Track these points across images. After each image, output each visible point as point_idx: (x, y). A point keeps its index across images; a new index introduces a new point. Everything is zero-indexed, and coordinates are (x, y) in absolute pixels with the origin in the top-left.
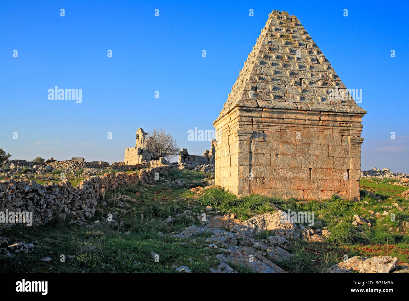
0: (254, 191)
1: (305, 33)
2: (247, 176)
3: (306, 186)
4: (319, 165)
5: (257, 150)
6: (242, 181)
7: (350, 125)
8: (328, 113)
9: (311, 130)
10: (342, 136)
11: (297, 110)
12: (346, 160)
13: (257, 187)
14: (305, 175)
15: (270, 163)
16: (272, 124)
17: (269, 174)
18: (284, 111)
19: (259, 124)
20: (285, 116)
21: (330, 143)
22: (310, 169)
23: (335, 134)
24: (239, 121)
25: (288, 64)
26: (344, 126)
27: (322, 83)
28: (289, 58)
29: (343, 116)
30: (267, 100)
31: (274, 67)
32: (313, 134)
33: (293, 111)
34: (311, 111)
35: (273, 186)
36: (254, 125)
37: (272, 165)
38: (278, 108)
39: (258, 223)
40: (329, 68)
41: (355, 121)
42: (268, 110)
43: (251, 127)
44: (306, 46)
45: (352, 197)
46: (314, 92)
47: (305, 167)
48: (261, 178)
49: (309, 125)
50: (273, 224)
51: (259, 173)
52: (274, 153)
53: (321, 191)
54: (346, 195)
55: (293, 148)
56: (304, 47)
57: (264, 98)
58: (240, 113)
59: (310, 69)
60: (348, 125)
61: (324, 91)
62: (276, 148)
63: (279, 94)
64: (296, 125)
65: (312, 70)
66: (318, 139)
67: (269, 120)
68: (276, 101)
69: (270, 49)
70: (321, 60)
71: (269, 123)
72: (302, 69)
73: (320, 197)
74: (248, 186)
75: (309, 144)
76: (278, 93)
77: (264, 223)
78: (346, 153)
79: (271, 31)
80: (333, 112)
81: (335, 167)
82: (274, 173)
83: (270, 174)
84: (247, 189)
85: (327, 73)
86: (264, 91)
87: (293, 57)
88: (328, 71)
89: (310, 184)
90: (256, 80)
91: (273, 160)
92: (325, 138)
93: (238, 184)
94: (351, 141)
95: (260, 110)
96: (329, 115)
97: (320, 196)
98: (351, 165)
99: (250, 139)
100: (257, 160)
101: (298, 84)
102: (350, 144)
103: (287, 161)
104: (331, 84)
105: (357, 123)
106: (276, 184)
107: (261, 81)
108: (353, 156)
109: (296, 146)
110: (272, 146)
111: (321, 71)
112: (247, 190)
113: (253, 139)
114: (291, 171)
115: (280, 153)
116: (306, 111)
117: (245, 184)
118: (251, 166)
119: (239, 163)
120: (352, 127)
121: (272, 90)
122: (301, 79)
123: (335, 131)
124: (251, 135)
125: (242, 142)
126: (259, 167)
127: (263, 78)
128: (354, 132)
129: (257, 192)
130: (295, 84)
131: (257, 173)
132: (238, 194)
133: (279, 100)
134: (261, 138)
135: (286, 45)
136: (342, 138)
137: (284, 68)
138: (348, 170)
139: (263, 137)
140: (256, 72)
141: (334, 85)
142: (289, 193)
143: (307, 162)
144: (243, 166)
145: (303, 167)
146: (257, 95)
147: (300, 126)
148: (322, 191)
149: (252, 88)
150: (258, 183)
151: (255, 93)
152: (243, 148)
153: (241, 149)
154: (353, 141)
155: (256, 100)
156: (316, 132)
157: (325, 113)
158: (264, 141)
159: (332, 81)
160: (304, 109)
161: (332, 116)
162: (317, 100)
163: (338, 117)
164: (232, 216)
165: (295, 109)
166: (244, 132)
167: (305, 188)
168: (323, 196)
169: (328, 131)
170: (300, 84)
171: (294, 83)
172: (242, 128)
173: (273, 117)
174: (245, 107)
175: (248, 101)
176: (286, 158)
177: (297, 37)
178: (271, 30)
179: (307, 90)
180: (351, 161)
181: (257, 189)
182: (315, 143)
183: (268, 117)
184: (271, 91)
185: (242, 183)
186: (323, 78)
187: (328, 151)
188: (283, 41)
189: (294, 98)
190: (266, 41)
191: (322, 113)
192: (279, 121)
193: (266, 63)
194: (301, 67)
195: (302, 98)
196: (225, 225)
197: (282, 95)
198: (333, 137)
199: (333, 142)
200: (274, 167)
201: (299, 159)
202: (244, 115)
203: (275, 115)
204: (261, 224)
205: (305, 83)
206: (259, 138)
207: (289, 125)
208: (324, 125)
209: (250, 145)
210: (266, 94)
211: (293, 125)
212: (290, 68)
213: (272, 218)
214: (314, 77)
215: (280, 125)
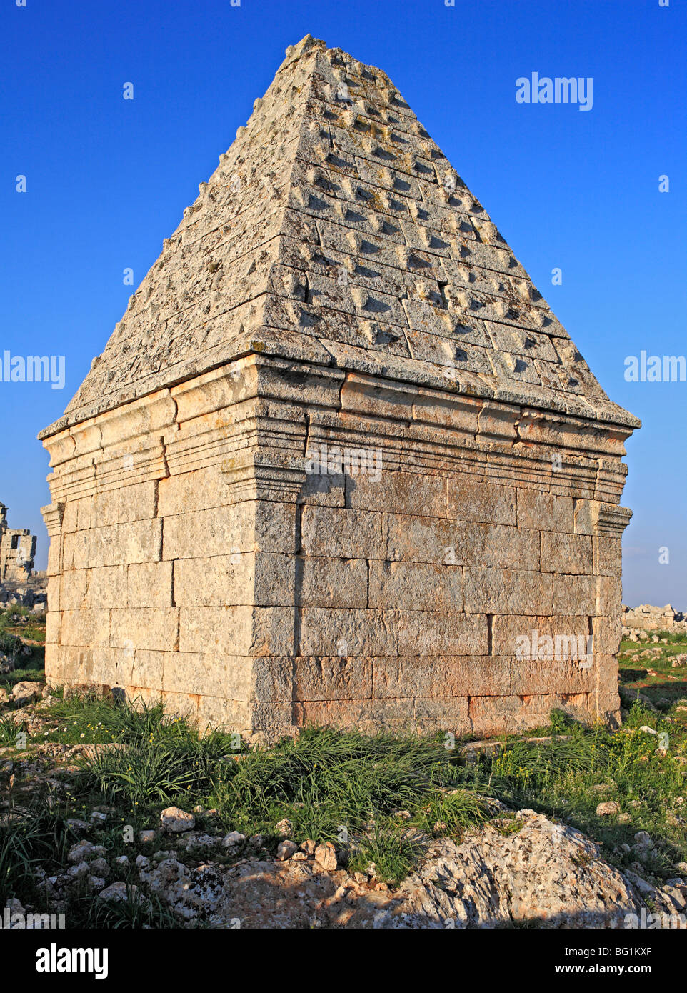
0: (310, 714)
1: (424, 134)
2: (285, 653)
3: (477, 683)
4: (514, 603)
5: (322, 542)
6: (269, 674)
7: (598, 464)
8: (542, 416)
9: (494, 472)
10: (575, 499)
11: (454, 392)
12: (585, 585)
13: (321, 697)
14: (474, 643)
15: (365, 597)
16: (372, 440)
17: (361, 640)
18: (416, 392)
19: (332, 434)
20: (414, 412)
21: (543, 524)
22: (489, 616)
23: (557, 490)
24: (260, 418)
25: (393, 222)
26: (582, 465)
27: (507, 308)
28: (394, 205)
29: (580, 431)
30: (354, 343)
31: (353, 224)
32: (498, 488)
33: (444, 396)
34: (499, 401)
35: (376, 687)
36: (313, 437)
37: (373, 604)
38: (399, 377)
39: (468, 889)
40: (513, 263)
41: (609, 451)
42: (363, 381)
43: (302, 444)
44: (435, 176)
45: (603, 712)
46: (488, 337)
47: (474, 611)
48: (334, 659)
49: (486, 453)
50: (541, 887)
51: (328, 638)
52: (377, 556)
53: (519, 699)
54: (586, 709)
55: (437, 536)
56: (430, 177)
57: (340, 335)
58: (262, 382)
59: (462, 255)
60: (591, 463)
61: (517, 337)
62: (386, 538)
63: (387, 327)
64: (449, 452)
65: (468, 259)
66: (512, 506)
67: (365, 423)
68: (380, 351)
69: (330, 159)
70: (487, 233)
71: (365, 433)
72: (437, 251)
73: (520, 722)
74: (290, 694)
75: (486, 525)
76: (385, 321)
77: (492, 881)
78: (585, 561)
79: (323, 99)
80: (556, 413)
81: (558, 610)
82: (379, 634)
83: (364, 640)
84: (287, 706)
85: (511, 279)
86: (338, 306)
87: (404, 203)
88: (510, 271)
89: (488, 675)
90: (303, 260)
91: (375, 583)
92: (531, 505)
93: (254, 686)
94: (601, 518)
95: (335, 380)
96: (542, 423)
97: (518, 718)
98: (598, 601)
99: (299, 496)
100: (320, 583)
101: (438, 303)
102: (595, 527)
103: (421, 589)
104: (527, 315)
105: (611, 458)
106: (385, 680)
107: (320, 267)
108: (604, 572)
109: (446, 528)
110: (373, 526)
111: (493, 267)
112: (287, 711)
113: (308, 495)
114: (433, 625)
115: (397, 556)
116: (482, 398)
117: (279, 684)
118: (298, 607)
119: (257, 598)
120: (602, 470)
121: (363, 308)
122: (442, 285)
123: (557, 482)
124: (304, 480)
125: (268, 506)
126: (329, 611)
127: (324, 259)
128: (605, 489)
129: (321, 717)
130: (428, 298)
131: (320, 637)
132: (253, 733)
133: (389, 348)
134: (337, 495)
135: (378, 160)
136: (575, 505)
137: (383, 235)
138: (590, 618)
139: (341, 490)
140: (298, 232)
141: (540, 321)
142: (428, 712)
143: (480, 592)
144: (269, 610)
145: (468, 609)
146: (317, 318)
147: (462, 455)
148: (522, 697)
149: (297, 289)
150: (326, 680)
151: (309, 309)
152: (272, 530)
153: (263, 535)
154: (605, 518)
155: (317, 338)
156: (505, 481)
157: (534, 415)
158: (344, 507)
159: (529, 308)
161: (551, 428)
162: (503, 366)
163: (565, 431)
164: (326, 860)
165: (450, 387)
166: (279, 466)
167: (477, 690)
168: (526, 717)
169: (540, 480)
170: (441, 301)
171: (427, 294)
172: (267, 449)
173: (378, 412)
174: (285, 359)
175: (293, 338)
176: (416, 574)
177: (403, 141)
178: (320, 93)
179: (467, 325)
180: (598, 589)
181: (321, 704)
182: (501, 521)
183: (363, 408)
184: (359, 312)
185: (267, 682)
186: (502, 294)
187: (538, 552)
188: (368, 144)
189: (433, 347)
190: (312, 126)
191: (526, 414)
192: (390, 427)
193: (324, 206)
194: (435, 243)
195: (460, 355)
196: (309, 913)
197: (396, 332)
198: (551, 500)
199: (550, 521)
200: (379, 612)
201: (456, 578)
202: (276, 394)
203: (384, 407)
204: (484, 893)
205: (457, 303)
206: (330, 492)
207: (429, 448)
208: (531, 456)
209: (296, 522)
210: (346, 318)
211: (441, 450)
212: (403, 240)
214: (477, 283)
215: (398, 444)
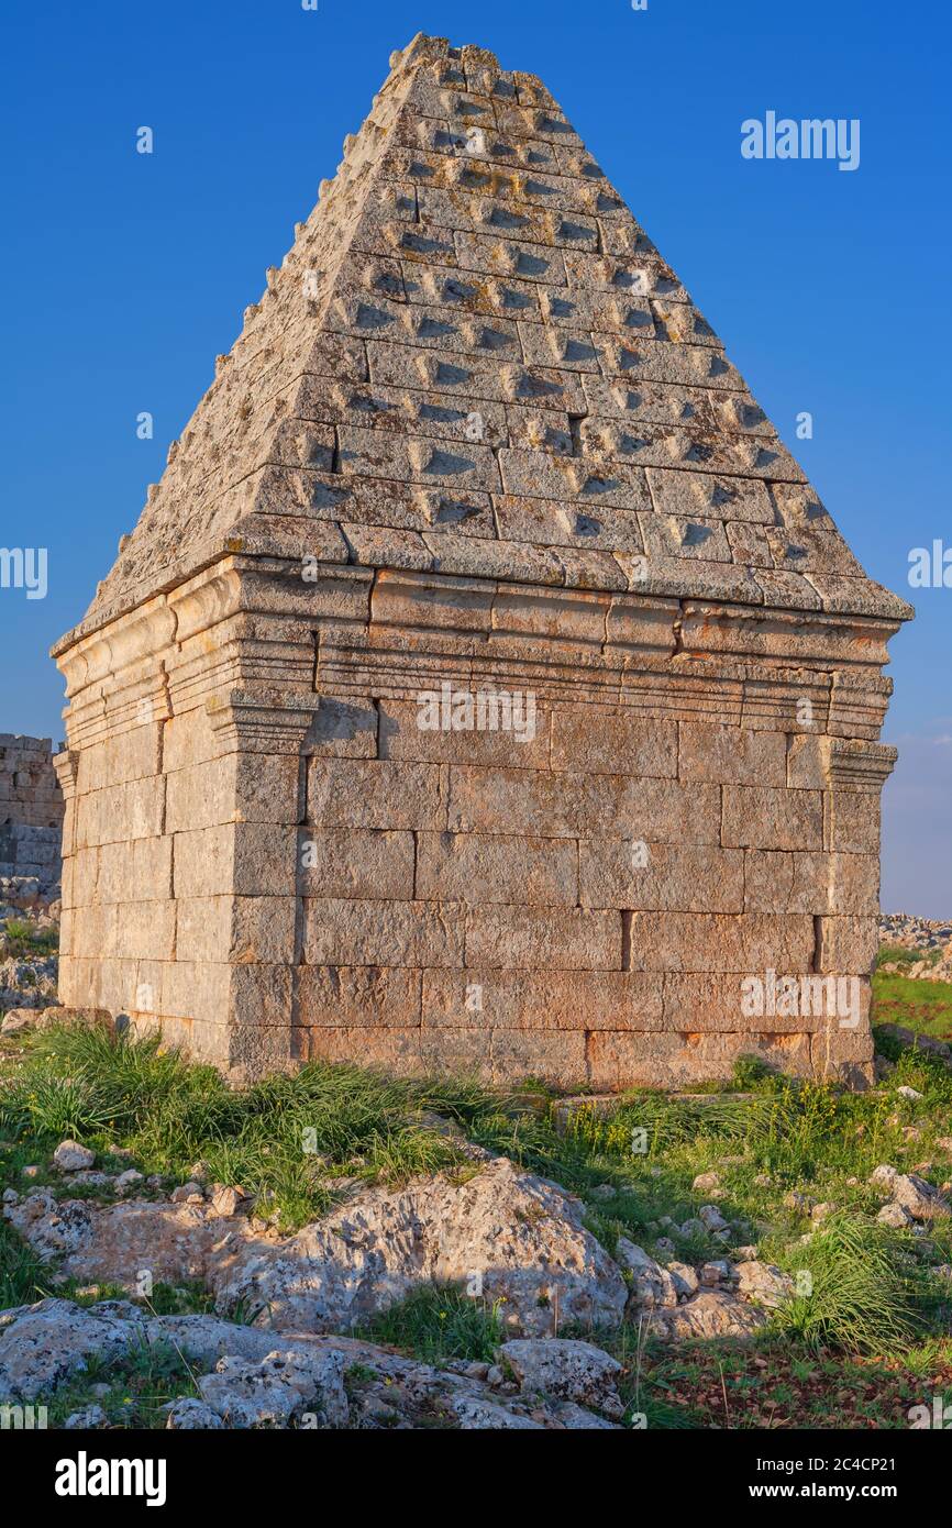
0: (321, 1045)
1: (589, 171)
2: (281, 959)
3: (602, 1007)
4: (671, 892)
5: (340, 809)
6: (255, 988)
7: (831, 679)
8: (720, 611)
9: (634, 700)
10: (789, 735)
11: (559, 586)
12: (807, 867)
13: (338, 1022)
14: (597, 949)
15: (409, 883)
16: (422, 662)
17: (402, 944)
18: (494, 590)
19: (355, 657)
20: (493, 619)
21: (727, 774)
22: (625, 913)
23: (755, 723)
24: (243, 640)
25: (506, 327)
26: (800, 681)
27: (687, 443)
28: (510, 298)
29: (797, 628)
30: (400, 524)
31: (430, 341)
32: (644, 723)
33: (541, 593)
34: (636, 594)
35: (427, 1011)
36: (326, 662)
37: (423, 892)
38: (461, 570)
39: (381, 1243)
40: (717, 367)
41: (854, 657)
42: (402, 580)
43: (310, 674)
44: (599, 241)
45: (837, 1063)
46: (645, 493)
47: (597, 904)
48: (359, 970)
49: (621, 671)
51: (348, 940)
52: (431, 826)
53: (677, 1038)
54: (806, 1057)
55: (535, 797)
56: (585, 244)
57: (379, 515)
58: (248, 592)
59: (622, 366)
60: (819, 679)
61: (699, 488)
62: (445, 800)
63: (463, 494)
64: (553, 673)
65: (632, 371)
66: (669, 749)
67: (407, 638)
68: (444, 532)
69: (408, 242)
70: (677, 322)
71: (410, 653)
72: (578, 365)
73: (676, 1071)
74: (287, 1015)
75: (620, 779)
76: (458, 487)
77: (418, 1237)
78: (808, 829)
79: (413, 145)
80: (745, 605)
81: (754, 905)
82: (432, 937)
83: (408, 945)
84: (284, 1032)
85: (710, 393)
86: (382, 472)
87: (532, 294)
88: (711, 381)
89: (623, 999)
90: (334, 409)
91: (426, 865)
92: (705, 745)
93: (234, 1003)
94: (837, 762)
95: (360, 581)
96: (723, 621)
97: (675, 1066)
98: (831, 892)
99: (303, 745)
100: (337, 864)
101: (563, 447)
102: (828, 778)
103: (505, 874)
104: (728, 452)
105: (861, 669)
106: (442, 1000)
107: (362, 415)
108: (844, 846)
109: (550, 785)
110: (424, 784)
111: (679, 380)
112: (283, 1038)
113: (318, 743)
114: (524, 925)
115: (465, 826)
116: (608, 592)
117: (271, 1002)
118: (303, 896)
119: (237, 884)
120: (838, 688)
121: (424, 470)
122: (575, 419)
123: (753, 709)
124: (309, 723)
125: (255, 760)
126: (350, 904)
127: (371, 402)
128: (848, 717)
129: (336, 1049)
130: (544, 442)
131: (337, 938)
132: (232, 1066)
133: (459, 527)
134: (364, 742)
135: (495, 230)
136: (789, 744)
137: (482, 352)
138: (816, 919)
139: (372, 735)
140: (334, 366)
141: (748, 460)
142: (514, 1050)
143: (609, 878)
144: (257, 901)
145: (586, 902)
146: (344, 493)
147: (576, 677)
148: (685, 1035)
149: (316, 452)
150: (346, 999)
151: (333, 481)
152: (261, 793)
153: (248, 799)
154: (845, 763)
155: (339, 523)
156: (655, 712)
157: (705, 610)
158: (377, 758)
159: (735, 437)
160: (600, 585)
161: (741, 627)
162: (663, 537)
163: (770, 631)
164: (224, 1203)
165: (549, 580)
166: (268, 705)
167: (600, 1021)
168: (689, 1065)
169: (721, 707)
170: (569, 444)
171: (541, 436)
172: (256, 682)
173: (431, 622)
174: (277, 558)
175: (296, 528)
176: (496, 852)
177: (549, 191)
178: (410, 137)
179: (610, 477)
180: (832, 874)
181: (338, 1031)
182: (649, 770)
183: (404, 618)
184: (417, 476)
185: (253, 997)
186: (688, 422)
187: (718, 818)
188: (478, 207)
189: (540, 519)
190: (384, 194)
191: (690, 610)
192: (462, 644)
193: (385, 318)
194: (572, 351)
195: (585, 525)
196: (184, 1259)
197: (477, 500)
198: (743, 738)
199: (740, 769)
200: (434, 906)
201: (566, 858)
202: (268, 607)
203: (442, 614)
204: (402, 1249)
205: (596, 443)
206: (353, 737)
207: (518, 669)
208: (701, 673)
209: (299, 780)
210: (393, 489)
211: (539, 671)
212: (517, 355)
213: (461, 1210)
214: (643, 409)
215: (466, 666)
